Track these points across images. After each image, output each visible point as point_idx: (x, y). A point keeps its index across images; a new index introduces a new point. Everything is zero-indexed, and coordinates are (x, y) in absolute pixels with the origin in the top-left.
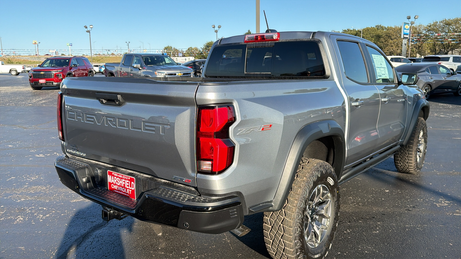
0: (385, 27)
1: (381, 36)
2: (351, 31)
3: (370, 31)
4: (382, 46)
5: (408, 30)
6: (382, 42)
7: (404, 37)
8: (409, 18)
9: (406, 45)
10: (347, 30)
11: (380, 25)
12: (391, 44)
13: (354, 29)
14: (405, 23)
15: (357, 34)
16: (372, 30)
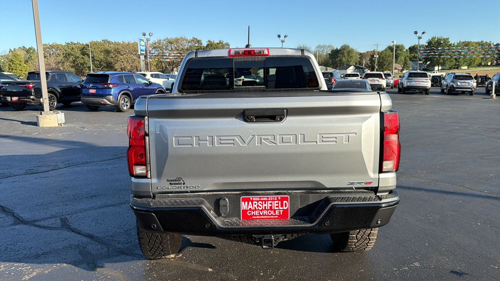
0: (112, 42)
1: (110, 51)
2: (75, 44)
3: (98, 45)
4: (113, 61)
5: (143, 46)
6: (112, 57)
7: (141, 53)
8: (144, 35)
9: (143, 61)
10: (71, 43)
11: (107, 40)
12: (121, 60)
13: (78, 42)
14: (140, 39)
15: (84, 47)
16: (100, 44)
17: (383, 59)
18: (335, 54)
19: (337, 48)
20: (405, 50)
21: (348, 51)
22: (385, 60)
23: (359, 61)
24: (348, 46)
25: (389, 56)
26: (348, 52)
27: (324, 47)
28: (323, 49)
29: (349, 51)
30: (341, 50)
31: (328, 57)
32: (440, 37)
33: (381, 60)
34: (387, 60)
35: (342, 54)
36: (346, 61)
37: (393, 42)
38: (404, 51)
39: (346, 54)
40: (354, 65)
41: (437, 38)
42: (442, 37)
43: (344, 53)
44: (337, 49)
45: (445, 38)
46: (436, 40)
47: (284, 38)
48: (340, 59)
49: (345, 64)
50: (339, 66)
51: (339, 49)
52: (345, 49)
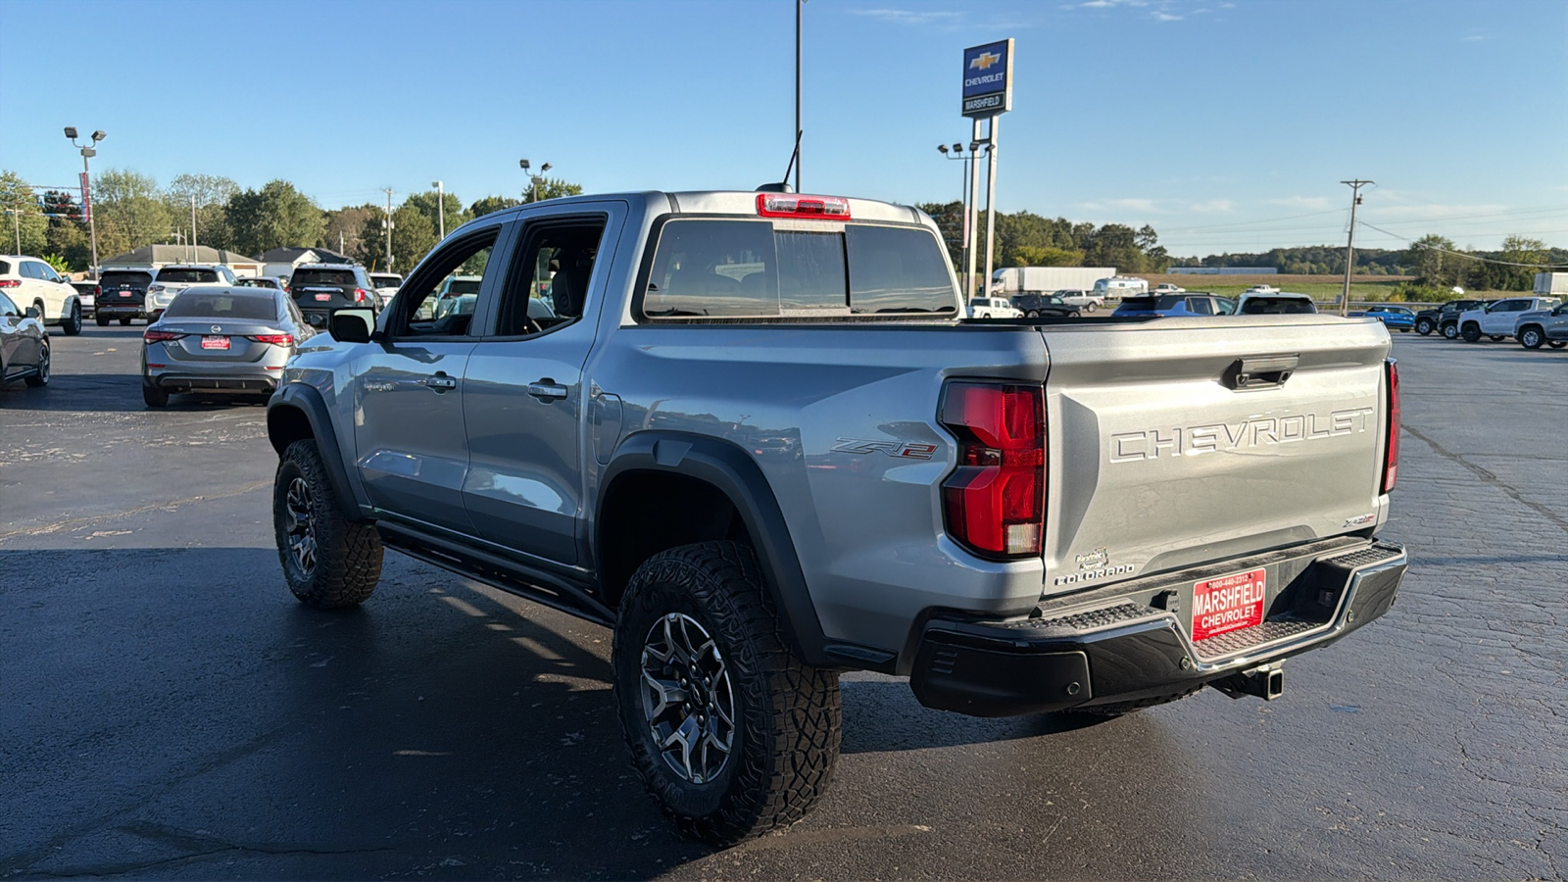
17: (404, 236)
18: (245, 208)
19: (249, 190)
20: (461, 212)
21: (289, 203)
22: (410, 237)
23: (325, 238)
24: (287, 185)
25: (421, 227)
26: (289, 207)
27: (203, 182)
28: (199, 189)
29: (294, 203)
30: (267, 199)
31: (222, 216)
32: (558, 182)
33: (399, 239)
34: (416, 239)
35: (272, 211)
36: (285, 235)
37: (436, 185)
38: (459, 216)
39: (283, 212)
40: (313, 250)
41: (549, 183)
42: (563, 183)
43: (277, 208)
44: (253, 193)
45: (572, 185)
46: (549, 188)
47: (92, 139)
48: (266, 227)
49: (284, 242)
50: (265, 251)
51: (258, 194)
52: (279, 194)
